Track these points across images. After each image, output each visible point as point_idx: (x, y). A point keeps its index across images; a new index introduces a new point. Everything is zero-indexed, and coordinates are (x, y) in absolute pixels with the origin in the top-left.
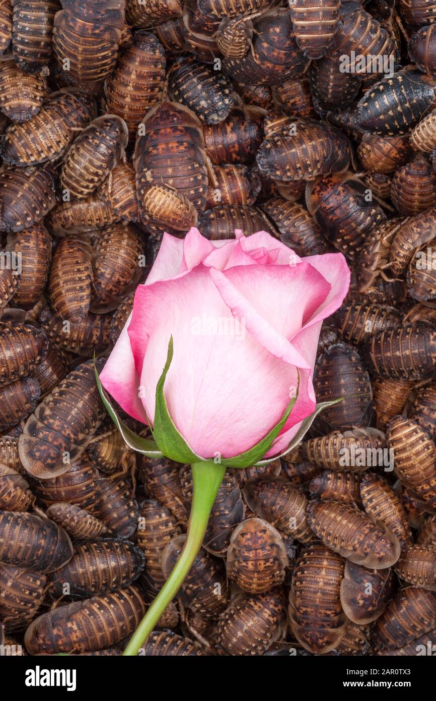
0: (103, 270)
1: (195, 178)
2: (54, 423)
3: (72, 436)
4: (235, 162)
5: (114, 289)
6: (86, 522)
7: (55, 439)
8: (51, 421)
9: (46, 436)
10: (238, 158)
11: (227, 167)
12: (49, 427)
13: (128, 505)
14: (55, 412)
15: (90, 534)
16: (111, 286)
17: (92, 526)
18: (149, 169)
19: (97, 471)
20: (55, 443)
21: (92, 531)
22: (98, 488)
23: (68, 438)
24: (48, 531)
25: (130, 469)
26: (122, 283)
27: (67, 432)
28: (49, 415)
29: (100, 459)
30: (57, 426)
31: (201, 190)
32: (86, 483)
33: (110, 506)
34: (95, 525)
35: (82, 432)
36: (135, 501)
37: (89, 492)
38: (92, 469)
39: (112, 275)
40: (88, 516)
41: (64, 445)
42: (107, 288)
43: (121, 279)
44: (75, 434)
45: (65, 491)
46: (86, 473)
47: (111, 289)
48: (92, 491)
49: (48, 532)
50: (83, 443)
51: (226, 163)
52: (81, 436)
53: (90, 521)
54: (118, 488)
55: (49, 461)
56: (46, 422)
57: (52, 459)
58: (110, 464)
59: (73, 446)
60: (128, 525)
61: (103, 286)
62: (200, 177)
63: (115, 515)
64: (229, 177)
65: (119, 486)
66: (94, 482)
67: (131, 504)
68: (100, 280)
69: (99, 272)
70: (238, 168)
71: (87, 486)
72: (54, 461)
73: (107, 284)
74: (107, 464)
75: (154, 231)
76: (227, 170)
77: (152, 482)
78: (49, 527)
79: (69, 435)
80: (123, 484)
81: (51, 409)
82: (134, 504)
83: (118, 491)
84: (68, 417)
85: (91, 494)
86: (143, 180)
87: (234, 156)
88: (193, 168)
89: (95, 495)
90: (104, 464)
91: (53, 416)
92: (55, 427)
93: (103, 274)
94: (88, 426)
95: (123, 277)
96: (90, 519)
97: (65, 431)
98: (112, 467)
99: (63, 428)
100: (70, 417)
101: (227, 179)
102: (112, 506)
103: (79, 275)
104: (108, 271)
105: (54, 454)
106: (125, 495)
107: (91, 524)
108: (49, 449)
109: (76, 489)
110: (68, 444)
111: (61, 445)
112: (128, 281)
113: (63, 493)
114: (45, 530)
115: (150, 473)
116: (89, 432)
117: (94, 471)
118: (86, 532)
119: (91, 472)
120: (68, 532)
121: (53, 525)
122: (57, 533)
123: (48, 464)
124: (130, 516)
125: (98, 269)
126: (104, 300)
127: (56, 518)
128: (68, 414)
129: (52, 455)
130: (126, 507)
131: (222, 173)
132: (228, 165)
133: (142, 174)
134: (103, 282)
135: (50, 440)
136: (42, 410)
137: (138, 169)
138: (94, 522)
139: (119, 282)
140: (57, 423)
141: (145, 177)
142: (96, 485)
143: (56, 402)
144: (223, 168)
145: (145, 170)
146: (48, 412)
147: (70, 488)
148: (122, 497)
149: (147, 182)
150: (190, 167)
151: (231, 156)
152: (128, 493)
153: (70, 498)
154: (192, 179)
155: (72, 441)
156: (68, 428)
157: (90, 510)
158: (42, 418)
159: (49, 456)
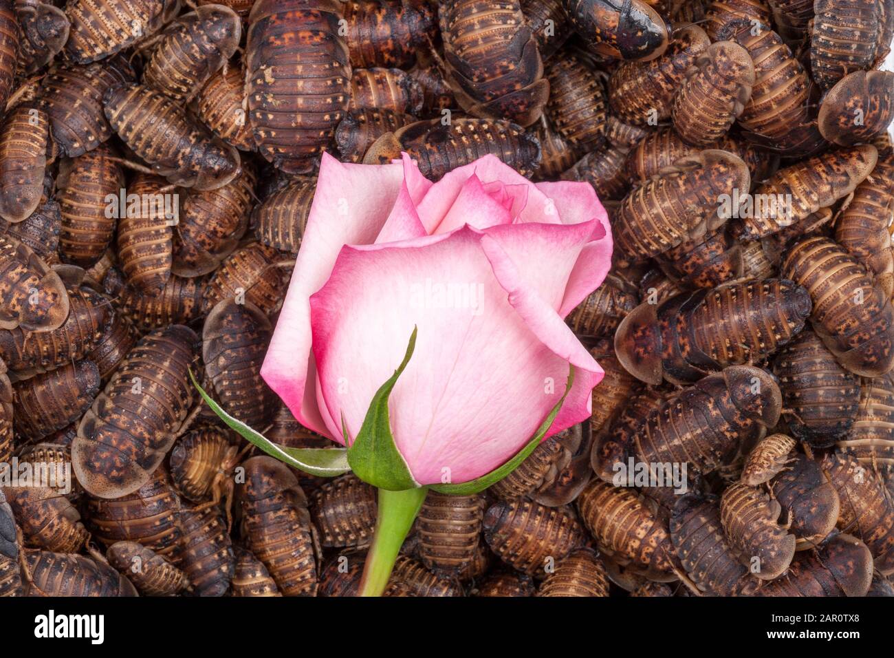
0: (194, 214)
1: (334, 81)
2: (118, 420)
3: (146, 435)
4: (389, 66)
5: (207, 241)
6: (160, 572)
7: (121, 441)
8: (115, 416)
9: (108, 439)
10: (393, 59)
11: (378, 72)
12: (112, 426)
13: (220, 555)
14: (119, 404)
15: (165, 589)
16: (203, 237)
17: (169, 579)
18: (268, 66)
19: (178, 499)
20: (122, 447)
21: (168, 585)
22: (178, 523)
23: (140, 440)
24: (105, 579)
25: (223, 499)
26: (220, 235)
27: (139, 430)
28: (112, 409)
29: (185, 482)
30: (124, 423)
31: (341, 99)
32: (161, 515)
33: (193, 552)
34: (173, 577)
35: (161, 429)
36: (230, 550)
37: (165, 529)
38: (171, 496)
39: (207, 221)
40: (165, 564)
41: (134, 450)
42: (198, 239)
43: (219, 229)
44: (151, 433)
45: (130, 526)
46: (161, 500)
47: (203, 241)
48: (169, 526)
49: (104, 582)
50: (163, 446)
51: (375, 66)
52: (159, 435)
53: (166, 571)
54: (207, 529)
55: (114, 473)
56: (107, 419)
57: (119, 470)
58: (199, 489)
59: (148, 452)
60: (217, 582)
61: (192, 235)
62: (340, 81)
63: (199, 566)
64: (380, 86)
65: (210, 526)
66: (172, 514)
67: (225, 553)
68: (188, 227)
69: (188, 215)
70: (392, 74)
71: (163, 520)
72: (121, 473)
73: (199, 232)
74: (194, 489)
75: (270, 154)
76: (377, 76)
77: (251, 520)
78: (106, 574)
79: (141, 433)
80: (215, 523)
81: (114, 401)
82: (229, 553)
83: (206, 533)
84: (137, 409)
85: (168, 531)
86: (259, 81)
87: (387, 56)
88: (332, 68)
89: (174, 532)
90: (190, 488)
91: (116, 410)
92: (121, 424)
93: (193, 220)
94: (168, 419)
95: (221, 226)
96: (166, 568)
97: (136, 429)
98: (199, 493)
99: (132, 424)
100: (140, 410)
101: (377, 90)
102: (197, 552)
103: (156, 227)
104: (201, 216)
105: (121, 463)
106: (217, 539)
107: (167, 575)
108: (112, 456)
109: (146, 524)
110: (140, 449)
111: (129, 449)
112: (228, 232)
113: (128, 529)
114: (100, 580)
115: (250, 507)
116: (172, 427)
117: (173, 500)
118: (160, 586)
119: (169, 500)
120: (134, 584)
121: (112, 572)
122: (117, 583)
123: (114, 477)
124: (220, 570)
125: (187, 211)
126: (192, 255)
127: (120, 563)
128: (138, 404)
129: (118, 464)
130: (216, 556)
131: (370, 80)
132: (379, 69)
133: (258, 73)
134: (193, 230)
135: (114, 443)
136: (102, 403)
137: (253, 66)
138: (172, 573)
139: (215, 232)
140: (123, 418)
141: (262, 77)
142: (175, 519)
143: (118, 390)
144: (372, 72)
145: (262, 67)
146: (109, 405)
147: (137, 521)
148: (212, 542)
149: (266, 84)
150: (327, 66)
151: (382, 57)
152: (221, 537)
153: (139, 536)
154: (329, 82)
155: (147, 442)
156: (139, 425)
157: (166, 554)
158: (103, 414)
159: (113, 466)
